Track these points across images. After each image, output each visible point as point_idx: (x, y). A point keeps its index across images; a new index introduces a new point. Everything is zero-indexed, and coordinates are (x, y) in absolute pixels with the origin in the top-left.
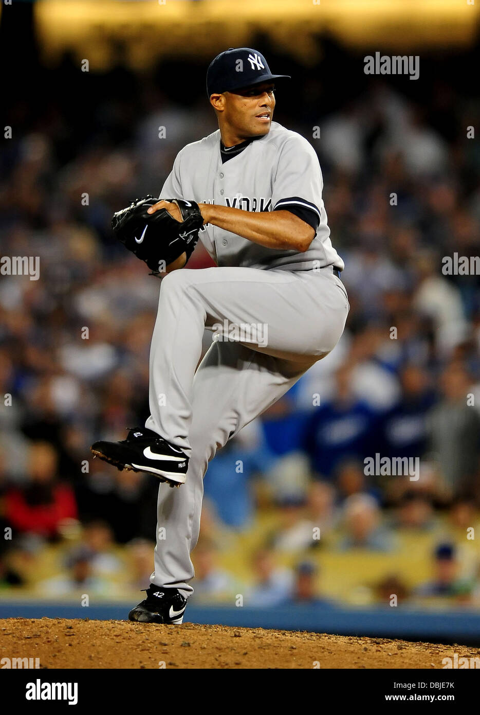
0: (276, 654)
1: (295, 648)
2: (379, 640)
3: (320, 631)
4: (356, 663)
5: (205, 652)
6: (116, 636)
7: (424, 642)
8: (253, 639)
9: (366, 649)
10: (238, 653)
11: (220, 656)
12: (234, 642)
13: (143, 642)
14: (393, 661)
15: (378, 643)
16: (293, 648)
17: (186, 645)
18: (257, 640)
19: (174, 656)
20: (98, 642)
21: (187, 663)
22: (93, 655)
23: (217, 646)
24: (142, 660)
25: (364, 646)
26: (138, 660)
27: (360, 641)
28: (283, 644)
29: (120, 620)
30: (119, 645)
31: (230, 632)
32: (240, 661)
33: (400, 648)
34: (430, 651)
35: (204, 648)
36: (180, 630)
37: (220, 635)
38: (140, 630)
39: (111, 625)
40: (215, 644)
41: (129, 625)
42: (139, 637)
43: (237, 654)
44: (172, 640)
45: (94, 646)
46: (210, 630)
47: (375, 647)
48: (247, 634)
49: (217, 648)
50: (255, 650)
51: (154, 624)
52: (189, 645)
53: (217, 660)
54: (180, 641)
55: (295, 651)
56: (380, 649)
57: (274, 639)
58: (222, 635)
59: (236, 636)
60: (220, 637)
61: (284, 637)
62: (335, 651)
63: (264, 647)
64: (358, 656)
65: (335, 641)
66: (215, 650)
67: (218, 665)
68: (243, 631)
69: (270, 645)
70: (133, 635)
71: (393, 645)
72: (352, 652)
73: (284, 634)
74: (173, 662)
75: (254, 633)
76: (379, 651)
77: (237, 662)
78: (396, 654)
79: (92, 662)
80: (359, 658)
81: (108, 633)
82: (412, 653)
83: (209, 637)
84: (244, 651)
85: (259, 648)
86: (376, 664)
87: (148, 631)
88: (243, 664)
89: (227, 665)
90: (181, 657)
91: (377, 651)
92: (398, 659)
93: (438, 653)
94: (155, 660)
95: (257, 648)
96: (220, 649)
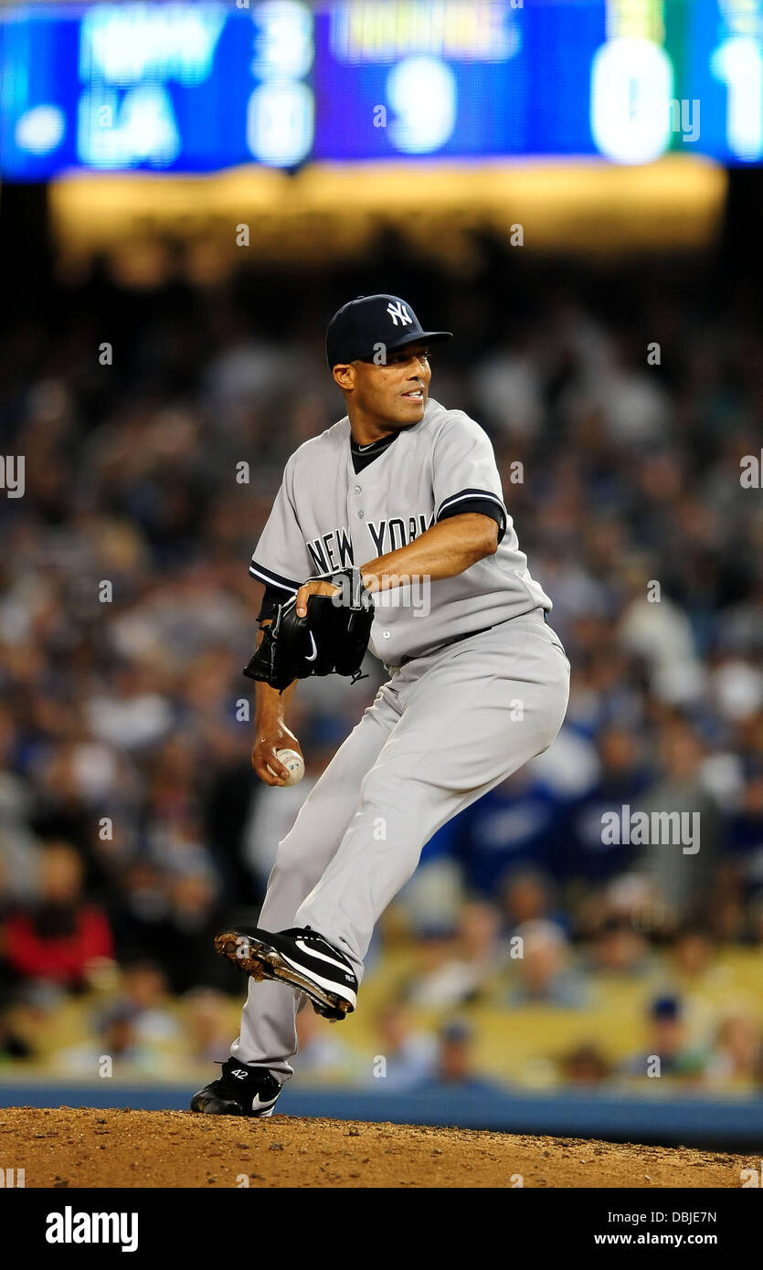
0: (412, 1161)
1: (441, 1153)
2: (566, 1141)
3: (478, 1127)
4: (532, 1175)
5: (305, 1158)
6: (172, 1134)
7: (635, 1142)
8: (378, 1138)
9: (547, 1154)
10: (355, 1160)
11: (327, 1164)
12: (349, 1143)
13: (212, 1143)
14: (587, 1172)
15: (566, 1145)
16: (437, 1152)
17: (277, 1148)
18: (383, 1140)
19: (258, 1164)
20: (145, 1144)
21: (278, 1176)
22: (136, 1163)
23: (325, 1150)
24: (211, 1171)
25: (544, 1149)
26: (205, 1171)
27: (538, 1143)
28: (423, 1146)
29: (177, 1110)
30: (176, 1147)
31: (343, 1128)
32: (359, 1173)
33: (598, 1152)
34: (643, 1157)
35: (304, 1153)
36: (267, 1125)
37: (327, 1133)
38: (207, 1126)
39: (164, 1118)
40: (321, 1146)
41: (192, 1119)
42: (206, 1136)
43: (354, 1162)
44: (257, 1140)
45: (138, 1149)
46: (312, 1126)
47: (560, 1152)
48: (368, 1131)
49: (323, 1152)
50: (381, 1155)
51: (228, 1116)
52: (281, 1148)
53: (323, 1170)
54: (268, 1142)
55: (440, 1157)
56: (568, 1154)
57: (410, 1139)
58: (331, 1133)
59: (351, 1134)
60: (329, 1137)
61: (424, 1136)
62: (501, 1156)
63: (394, 1151)
64: (535, 1164)
65: (501, 1142)
66: (321, 1156)
67: (325, 1178)
68: (363, 1128)
69: (403, 1147)
70: (196, 1132)
71: (588, 1148)
72: (526, 1159)
73: (423, 1132)
74: (257, 1174)
75: (379, 1130)
76: (567, 1157)
77: (353, 1173)
78: (593, 1161)
79: (135, 1173)
80: (536, 1167)
81: (159, 1130)
82: (615, 1160)
83: (312, 1137)
84: (365, 1157)
85: (386, 1152)
86: (562, 1177)
87: (220, 1126)
88: (362, 1176)
89: (338, 1177)
90: (268, 1166)
91: (564, 1157)
92: (595, 1170)
93: (655, 1161)
94: (230, 1170)
95: (383, 1152)
96: (327, 1155)
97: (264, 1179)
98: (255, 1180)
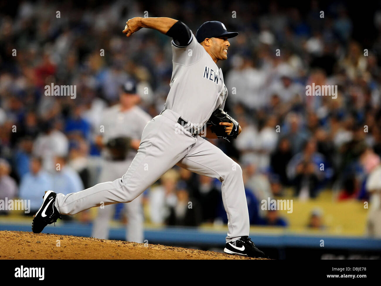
0: (79, 247)
4: (114, 252)
5: (47, 246)
6: (7, 238)
9: (119, 246)
10: (62, 247)
11: (54, 248)
12: (60, 241)
13: (19, 241)
14: (131, 251)
15: (125, 243)
16: (86, 245)
17: (39, 243)
18: (70, 241)
19: (33, 247)
21: (39, 251)
23: (53, 243)
24: (19, 249)
27: (116, 242)
28: (83, 243)
29: (9, 231)
30: (8, 242)
31: (58, 237)
32: (63, 250)
33: (134, 246)
34: (148, 247)
35: (47, 244)
36: (36, 236)
38: (18, 235)
39: (5, 233)
41: (13, 233)
42: (18, 239)
44: (33, 240)
46: (49, 236)
48: (66, 238)
49: (52, 244)
50: (70, 245)
51: (24, 233)
52: (40, 242)
53: (52, 249)
54: (36, 241)
55: (87, 246)
56: (125, 246)
57: (78, 241)
58: (55, 238)
59: (61, 239)
60: (54, 239)
61: (82, 240)
62: (106, 246)
64: (115, 249)
65: (105, 242)
66: (52, 245)
67: (53, 252)
68: (64, 237)
69: (76, 243)
70: (15, 237)
71: (131, 244)
72: (113, 247)
73: (82, 238)
74: (32, 250)
75: (69, 238)
76: (125, 247)
77: (61, 250)
78: (133, 248)
80: (116, 250)
81: (4, 236)
82: (139, 248)
83: (49, 239)
84: (65, 246)
85: (71, 244)
86: (124, 253)
87: (22, 236)
88: (64, 251)
89: (57, 252)
90: (36, 248)
91: (124, 247)
92: (133, 251)
93: (151, 248)
94: (25, 249)
95: (70, 244)
96: (54, 245)
97: (34, 252)
98: (32, 252)
